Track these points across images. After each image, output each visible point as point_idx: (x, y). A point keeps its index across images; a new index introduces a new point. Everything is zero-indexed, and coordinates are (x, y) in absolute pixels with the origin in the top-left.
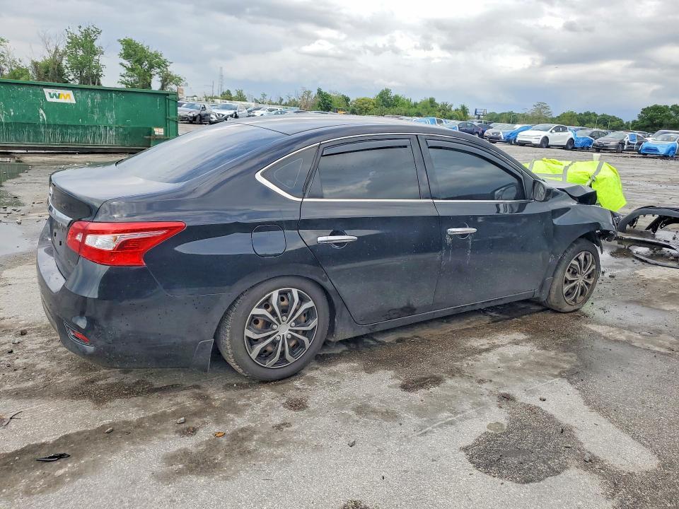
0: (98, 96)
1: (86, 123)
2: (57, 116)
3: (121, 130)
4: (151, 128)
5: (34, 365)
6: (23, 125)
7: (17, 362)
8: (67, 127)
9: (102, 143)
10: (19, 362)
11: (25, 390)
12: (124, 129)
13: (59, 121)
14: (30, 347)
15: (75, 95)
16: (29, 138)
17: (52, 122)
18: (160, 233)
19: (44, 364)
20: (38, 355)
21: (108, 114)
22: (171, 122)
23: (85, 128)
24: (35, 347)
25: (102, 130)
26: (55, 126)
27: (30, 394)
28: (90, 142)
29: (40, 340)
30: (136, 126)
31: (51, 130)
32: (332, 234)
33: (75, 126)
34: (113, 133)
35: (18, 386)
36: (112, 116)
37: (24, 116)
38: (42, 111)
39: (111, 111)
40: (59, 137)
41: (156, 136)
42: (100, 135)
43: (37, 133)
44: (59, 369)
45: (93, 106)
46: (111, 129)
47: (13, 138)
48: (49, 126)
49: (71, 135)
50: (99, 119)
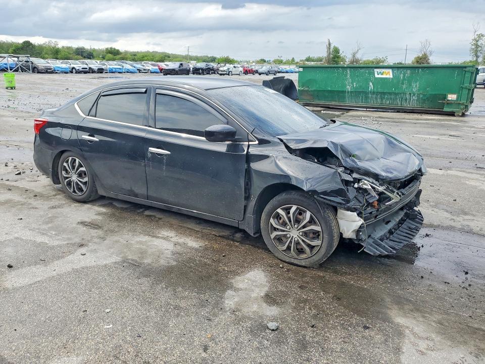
0: (409, 72)
1: (397, 91)
2: (379, 87)
3: (421, 96)
4: (446, 95)
6: (360, 92)
8: (384, 93)
9: (407, 105)
12: (424, 95)
13: (380, 90)
15: (393, 72)
16: (362, 101)
17: (375, 90)
18: (41, 123)
21: (414, 85)
22: (464, 90)
23: (396, 94)
25: (408, 96)
26: (378, 93)
28: (398, 103)
30: (433, 93)
31: (374, 96)
32: (89, 136)
33: (389, 93)
34: (415, 98)
36: (416, 86)
37: (361, 87)
38: (371, 84)
39: (416, 82)
40: (379, 100)
41: (448, 100)
42: (406, 100)
43: (367, 98)
45: (404, 79)
46: (414, 95)
47: (354, 100)
48: (374, 93)
49: (387, 99)
50: (406, 88)
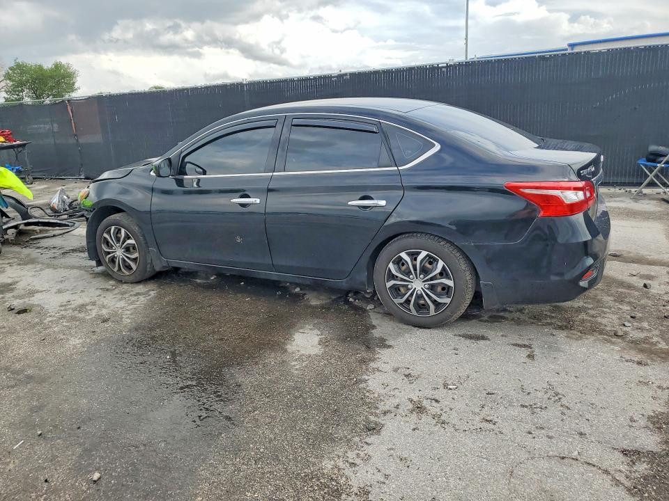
5: (615, 300)
7: (628, 308)
10: (626, 308)
11: (624, 287)
14: (615, 317)
19: (608, 299)
20: (610, 308)
24: (611, 316)
27: (621, 284)
29: (604, 321)
35: (629, 291)
44: (598, 292)
